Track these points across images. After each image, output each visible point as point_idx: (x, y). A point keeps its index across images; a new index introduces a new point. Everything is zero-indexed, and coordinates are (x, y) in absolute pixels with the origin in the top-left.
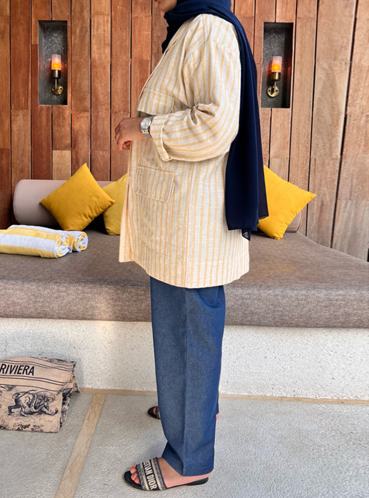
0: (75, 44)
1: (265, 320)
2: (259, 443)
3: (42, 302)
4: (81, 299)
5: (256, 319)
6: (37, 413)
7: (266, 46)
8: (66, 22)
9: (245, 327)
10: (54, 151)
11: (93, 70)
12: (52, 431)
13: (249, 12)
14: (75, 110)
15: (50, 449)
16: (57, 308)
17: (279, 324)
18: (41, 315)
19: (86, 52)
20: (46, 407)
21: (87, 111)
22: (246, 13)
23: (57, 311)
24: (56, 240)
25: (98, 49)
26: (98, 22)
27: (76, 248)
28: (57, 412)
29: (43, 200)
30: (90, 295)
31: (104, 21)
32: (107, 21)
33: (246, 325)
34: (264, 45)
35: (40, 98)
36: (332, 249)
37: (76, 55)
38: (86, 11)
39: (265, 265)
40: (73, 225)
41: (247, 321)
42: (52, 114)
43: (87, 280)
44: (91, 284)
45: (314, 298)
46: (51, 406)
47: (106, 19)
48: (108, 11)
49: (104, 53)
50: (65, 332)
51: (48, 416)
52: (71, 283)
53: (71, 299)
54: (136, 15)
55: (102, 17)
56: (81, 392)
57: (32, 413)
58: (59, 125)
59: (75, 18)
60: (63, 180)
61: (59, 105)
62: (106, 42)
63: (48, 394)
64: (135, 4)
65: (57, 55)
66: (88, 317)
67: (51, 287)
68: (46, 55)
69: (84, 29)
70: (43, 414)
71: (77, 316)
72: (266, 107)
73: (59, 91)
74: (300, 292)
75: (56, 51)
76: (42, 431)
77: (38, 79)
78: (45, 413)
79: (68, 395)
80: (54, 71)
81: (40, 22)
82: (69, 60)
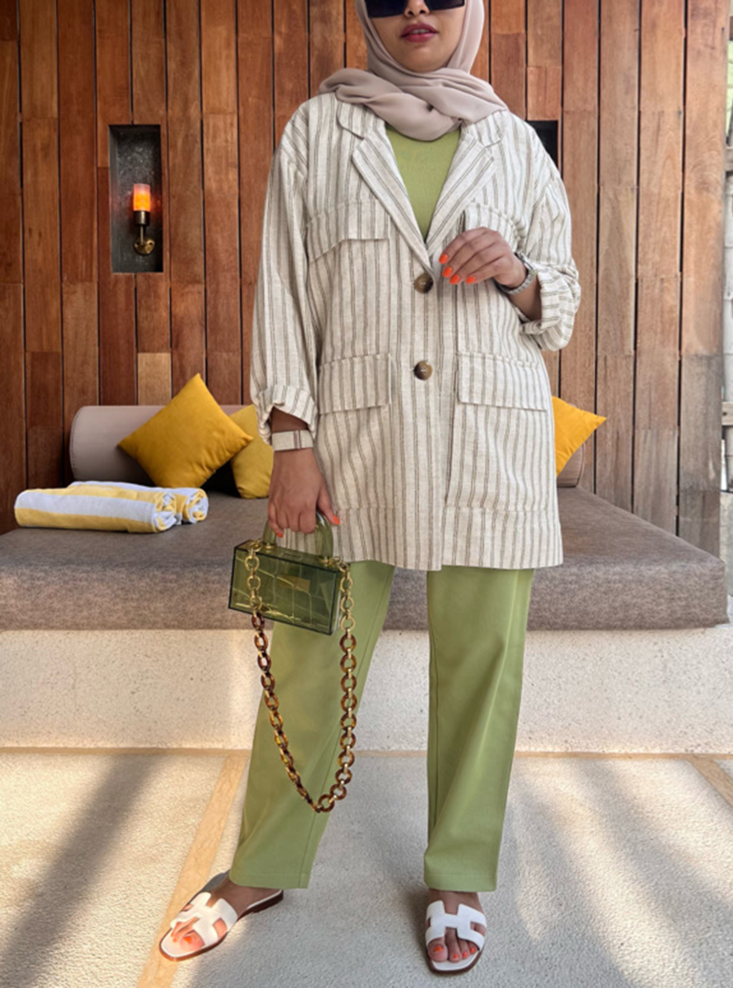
0: (174, 165)
8: (158, 127)
10: (140, 355)
11: (208, 210)
14: (177, 281)
19: (196, 178)
21: (198, 282)
25: (217, 172)
26: (215, 127)
27: (188, 516)
29: (123, 441)
31: (225, 124)
32: (232, 125)
35: (113, 260)
37: (178, 184)
38: (194, 106)
42: (136, 289)
47: (229, 121)
48: (232, 107)
49: (227, 179)
55: (222, 117)
58: (148, 308)
59: (175, 120)
60: (158, 404)
61: (147, 274)
62: (230, 160)
64: (279, 94)
65: (143, 185)
68: (124, 186)
69: (190, 138)
73: (146, 248)
75: (140, 178)
77: (110, 226)
80: (138, 213)
81: (112, 127)
82: (165, 193)
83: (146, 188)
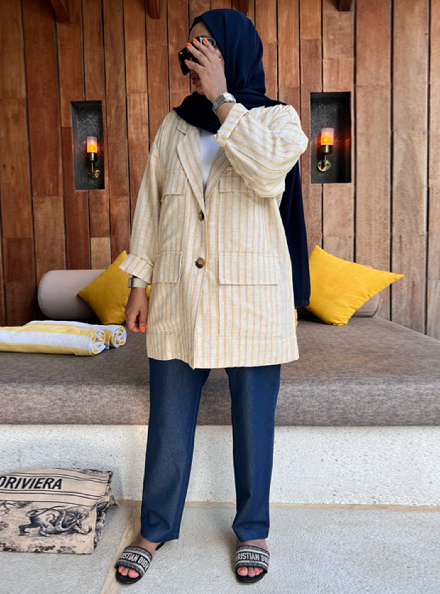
0: (110, 124)
1: (319, 419)
2: (316, 561)
3: (74, 407)
4: (116, 402)
5: (309, 419)
6: (66, 533)
7: (314, 117)
8: (100, 102)
9: (298, 427)
10: (92, 239)
11: (131, 151)
12: (86, 552)
13: (294, 82)
14: (113, 195)
15: (82, 575)
16: (90, 413)
17: (338, 423)
18: (73, 421)
19: (123, 133)
20: (78, 525)
21: (126, 195)
22: (291, 84)
23: (90, 416)
24: (90, 336)
25: (136, 129)
26: (134, 101)
27: (113, 343)
28: (90, 530)
29: (81, 292)
30: (126, 397)
31: (140, 99)
32: (144, 99)
33: (299, 425)
34: (312, 117)
35: (75, 183)
36: (426, 336)
37: (113, 136)
38: (121, 89)
39: (319, 357)
40: (112, 318)
41: (299, 421)
42: (89, 200)
43: (122, 381)
44: (126, 385)
45: (401, 393)
46: (84, 524)
47: (142, 97)
48: (144, 89)
49: (142, 133)
50: (100, 438)
51: (80, 535)
52: (104, 384)
53: (105, 402)
54: (173, 92)
55: (138, 95)
56: (119, 505)
57: (58, 533)
58: (96, 211)
59: (110, 98)
60: (103, 268)
61: (95, 190)
62: (144, 121)
63: (81, 510)
64: (172, 80)
65: (92, 138)
66: (124, 422)
67: (83, 389)
68: (81, 138)
69: (120, 109)
70: (75, 534)
71: (113, 421)
72: (317, 183)
73: (96, 175)
74: (376, 387)
75: (91, 133)
76: (74, 553)
77: (73, 163)
78: (77, 532)
79: (103, 510)
80: (90, 154)
81: (73, 103)
82: (105, 142)
83: (94, 139)
